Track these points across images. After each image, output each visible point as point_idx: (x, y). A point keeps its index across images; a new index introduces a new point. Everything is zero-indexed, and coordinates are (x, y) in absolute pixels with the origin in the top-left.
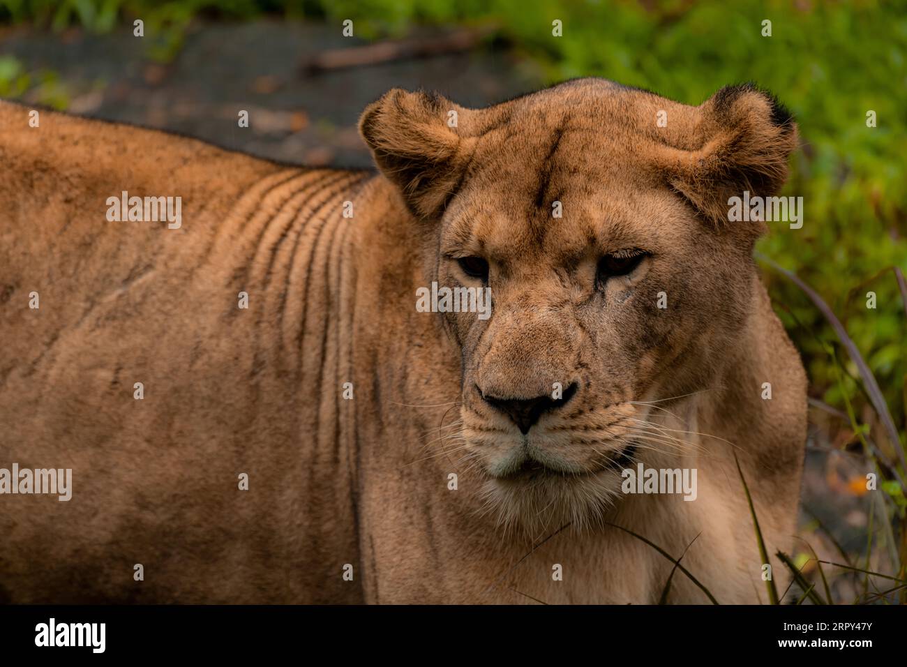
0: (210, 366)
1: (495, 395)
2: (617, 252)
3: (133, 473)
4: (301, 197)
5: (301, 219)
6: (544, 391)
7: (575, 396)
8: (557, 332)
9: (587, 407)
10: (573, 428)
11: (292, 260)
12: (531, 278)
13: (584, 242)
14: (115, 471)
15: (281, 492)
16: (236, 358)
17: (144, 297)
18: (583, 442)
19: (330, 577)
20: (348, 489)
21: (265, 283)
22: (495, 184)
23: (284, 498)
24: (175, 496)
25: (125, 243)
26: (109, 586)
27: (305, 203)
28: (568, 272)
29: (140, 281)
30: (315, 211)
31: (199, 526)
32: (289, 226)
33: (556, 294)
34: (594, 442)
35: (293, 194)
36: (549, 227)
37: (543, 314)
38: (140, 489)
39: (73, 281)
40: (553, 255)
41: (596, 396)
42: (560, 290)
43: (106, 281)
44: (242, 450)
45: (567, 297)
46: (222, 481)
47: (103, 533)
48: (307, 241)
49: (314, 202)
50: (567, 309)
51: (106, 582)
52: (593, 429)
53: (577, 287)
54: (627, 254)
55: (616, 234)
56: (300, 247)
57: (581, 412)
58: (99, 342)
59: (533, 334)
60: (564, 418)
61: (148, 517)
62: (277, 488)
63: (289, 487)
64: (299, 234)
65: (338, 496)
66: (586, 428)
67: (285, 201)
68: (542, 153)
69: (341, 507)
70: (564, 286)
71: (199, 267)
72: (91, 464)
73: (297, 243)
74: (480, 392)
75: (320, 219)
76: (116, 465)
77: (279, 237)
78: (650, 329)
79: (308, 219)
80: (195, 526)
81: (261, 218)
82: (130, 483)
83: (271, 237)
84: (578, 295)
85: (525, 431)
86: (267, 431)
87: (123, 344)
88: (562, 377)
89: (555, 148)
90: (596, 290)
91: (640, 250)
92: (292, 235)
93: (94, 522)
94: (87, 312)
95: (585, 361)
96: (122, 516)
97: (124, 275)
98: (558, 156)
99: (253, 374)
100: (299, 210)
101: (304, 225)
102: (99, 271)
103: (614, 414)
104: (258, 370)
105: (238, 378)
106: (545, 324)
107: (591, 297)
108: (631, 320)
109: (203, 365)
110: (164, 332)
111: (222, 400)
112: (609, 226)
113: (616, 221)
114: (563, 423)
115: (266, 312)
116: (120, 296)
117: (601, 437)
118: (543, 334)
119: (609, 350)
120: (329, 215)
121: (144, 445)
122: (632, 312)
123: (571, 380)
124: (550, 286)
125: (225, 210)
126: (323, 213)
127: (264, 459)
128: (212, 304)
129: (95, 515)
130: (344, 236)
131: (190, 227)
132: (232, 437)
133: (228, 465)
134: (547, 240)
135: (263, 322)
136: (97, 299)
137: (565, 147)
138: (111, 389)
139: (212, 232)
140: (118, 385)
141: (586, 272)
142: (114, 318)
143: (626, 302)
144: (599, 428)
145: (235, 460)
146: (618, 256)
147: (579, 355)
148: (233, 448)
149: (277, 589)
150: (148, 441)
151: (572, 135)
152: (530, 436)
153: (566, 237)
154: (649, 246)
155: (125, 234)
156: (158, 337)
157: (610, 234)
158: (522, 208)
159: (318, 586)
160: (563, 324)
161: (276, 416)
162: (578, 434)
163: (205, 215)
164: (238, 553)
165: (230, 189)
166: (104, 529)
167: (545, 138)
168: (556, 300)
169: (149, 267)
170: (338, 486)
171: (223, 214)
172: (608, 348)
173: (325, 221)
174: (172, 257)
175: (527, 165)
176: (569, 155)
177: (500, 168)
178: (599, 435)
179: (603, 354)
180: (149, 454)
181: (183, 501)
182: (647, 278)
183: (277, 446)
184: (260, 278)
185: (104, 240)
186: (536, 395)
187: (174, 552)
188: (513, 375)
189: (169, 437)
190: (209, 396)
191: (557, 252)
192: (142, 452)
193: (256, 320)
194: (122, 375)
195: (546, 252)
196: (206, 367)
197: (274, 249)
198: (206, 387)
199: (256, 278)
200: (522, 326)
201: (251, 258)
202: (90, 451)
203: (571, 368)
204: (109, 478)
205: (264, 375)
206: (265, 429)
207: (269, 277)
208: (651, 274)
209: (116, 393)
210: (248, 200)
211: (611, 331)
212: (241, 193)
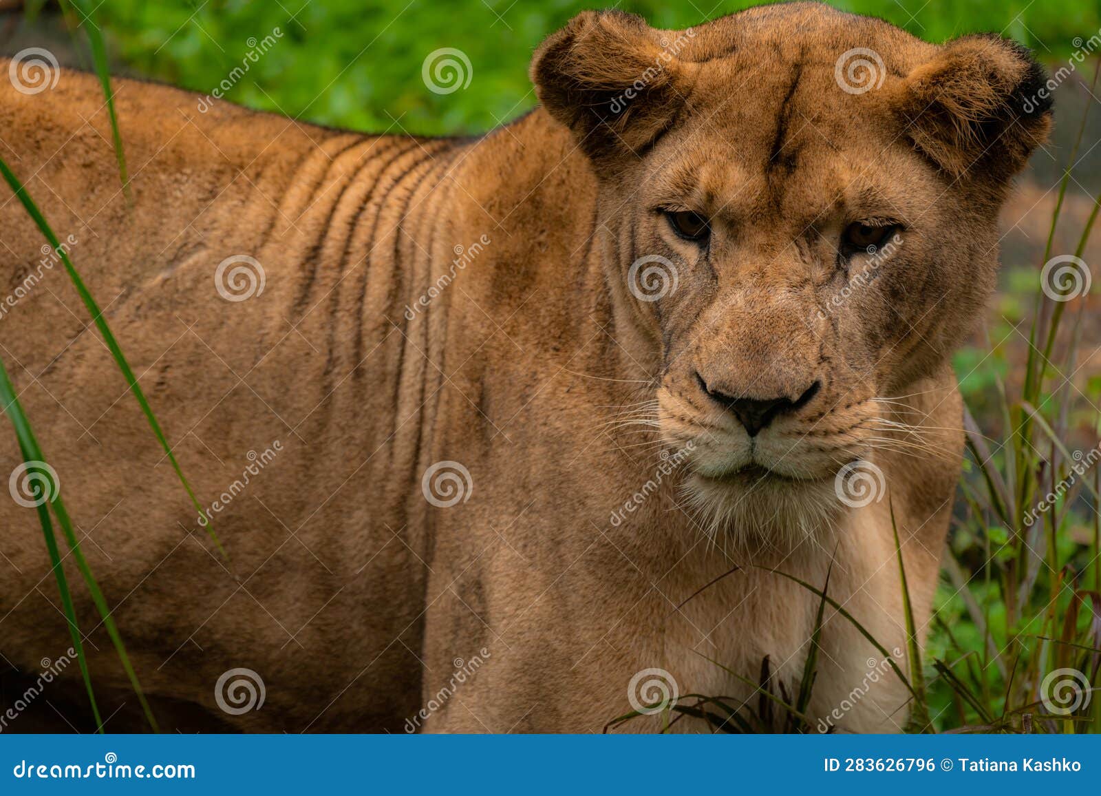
0: (278, 362)
1: (723, 391)
2: (866, 219)
3: (178, 491)
4: (376, 165)
5: (381, 188)
6: (785, 392)
7: (816, 396)
8: (797, 319)
9: (829, 409)
10: (811, 434)
11: (372, 238)
12: (768, 250)
13: (830, 206)
14: (156, 488)
15: (349, 515)
16: (308, 354)
17: (196, 281)
18: (821, 450)
19: (398, 618)
20: (423, 516)
21: (343, 264)
22: (725, 130)
23: (352, 521)
24: (229, 517)
25: (168, 216)
26: (133, 624)
27: (382, 171)
28: (809, 243)
29: (191, 261)
30: (397, 181)
31: (254, 553)
32: (368, 198)
33: (795, 272)
34: (836, 449)
35: (366, 162)
36: (790, 186)
37: (781, 297)
38: (188, 510)
39: (103, 262)
40: (793, 221)
41: (838, 394)
42: (799, 266)
43: (146, 262)
44: (308, 463)
45: (807, 276)
46: (284, 500)
47: (137, 562)
48: (390, 216)
49: (395, 170)
50: (808, 290)
51: (132, 619)
52: (835, 434)
53: (818, 263)
54: (878, 223)
55: (867, 200)
56: (381, 222)
57: (821, 415)
58: (141, 335)
59: (773, 321)
60: (801, 421)
61: (197, 543)
62: (345, 510)
63: (359, 508)
64: (380, 207)
65: (411, 521)
66: (826, 433)
67: (358, 170)
68: (781, 94)
69: (414, 535)
70: (804, 262)
71: (262, 245)
72: (126, 480)
73: (378, 217)
74: (703, 385)
75: (407, 189)
76: (159, 481)
77: (357, 210)
78: (893, 315)
79: (389, 190)
80: (249, 554)
81: (330, 188)
82: (175, 502)
83: (346, 209)
84: (819, 273)
85: (752, 433)
86: (339, 441)
87: (172, 339)
88: (805, 374)
89: (793, 87)
90: (839, 267)
91: (893, 219)
92: (371, 208)
93: (126, 549)
94: (125, 297)
95: (827, 355)
96: (163, 543)
97: (170, 256)
98: (798, 98)
99: (327, 373)
100: (377, 180)
101: (385, 197)
102: (137, 250)
103: (856, 415)
104: (330, 368)
105: (309, 378)
106: (784, 310)
107: (833, 275)
108: (877, 305)
109: (270, 361)
110: (222, 323)
111: (289, 403)
112: (860, 189)
113: (869, 184)
114: (800, 427)
115: (342, 299)
116: (165, 281)
117: (843, 443)
118: (782, 323)
119: (850, 340)
120: (417, 185)
121: (195, 458)
122: (877, 295)
123: (814, 379)
124: (789, 260)
125: (286, 179)
126: (409, 181)
127: (333, 474)
128: (279, 290)
129: (126, 540)
130: (438, 209)
131: (247, 198)
132: (299, 447)
133: (292, 481)
134: (785, 202)
135: (339, 311)
136: (135, 283)
137: (806, 87)
138: (157, 391)
139: (274, 205)
140: (164, 387)
141: (829, 244)
142: (159, 307)
143: (872, 283)
144: (841, 432)
145: (301, 476)
146: (868, 224)
147: (821, 348)
148: (300, 462)
149: (338, 631)
150: (201, 452)
151: (814, 72)
152: (759, 439)
153: (810, 199)
154: (904, 216)
155: (167, 205)
156: (214, 329)
157: (860, 199)
158: (760, 161)
159: (385, 629)
160: (804, 310)
161: (351, 423)
162: (818, 441)
163: (262, 184)
164: (295, 587)
165: (289, 155)
166: (139, 558)
167: (782, 76)
168: (795, 279)
169: (200, 245)
170: (412, 510)
171: (285, 183)
172: (850, 337)
173: (412, 192)
174: (229, 234)
175: (765, 109)
176: (810, 94)
177: (731, 110)
178: (840, 441)
179: (844, 345)
180: (201, 467)
181: (238, 523)
182: (898, 256)
183: (349, 460)
184: (337, 257)
185: (141, 212)
186: (776, 396)
187: (220, 585)
188: (747, 370)
189: (225, 447)
190: (275, 399)
191: (798, 217)
192: (193, 466)
193: (331, 309)
194: (169, 374)
195: (785, 218)
196: (274, 365)
197: (353, 223)
198: (273, 388)
199: (330, 257)
200: (758, 311)
201: (323, 235)
202: (126, 465)
203: (814, 364)
204: (149, 497)
205: (339, 374)
206: (337, 438)
207: (346, 258)
208: (902, 253)
209: (162, 395)
210: (312, 167)
211: (853, 316)
212: (301, 160)
